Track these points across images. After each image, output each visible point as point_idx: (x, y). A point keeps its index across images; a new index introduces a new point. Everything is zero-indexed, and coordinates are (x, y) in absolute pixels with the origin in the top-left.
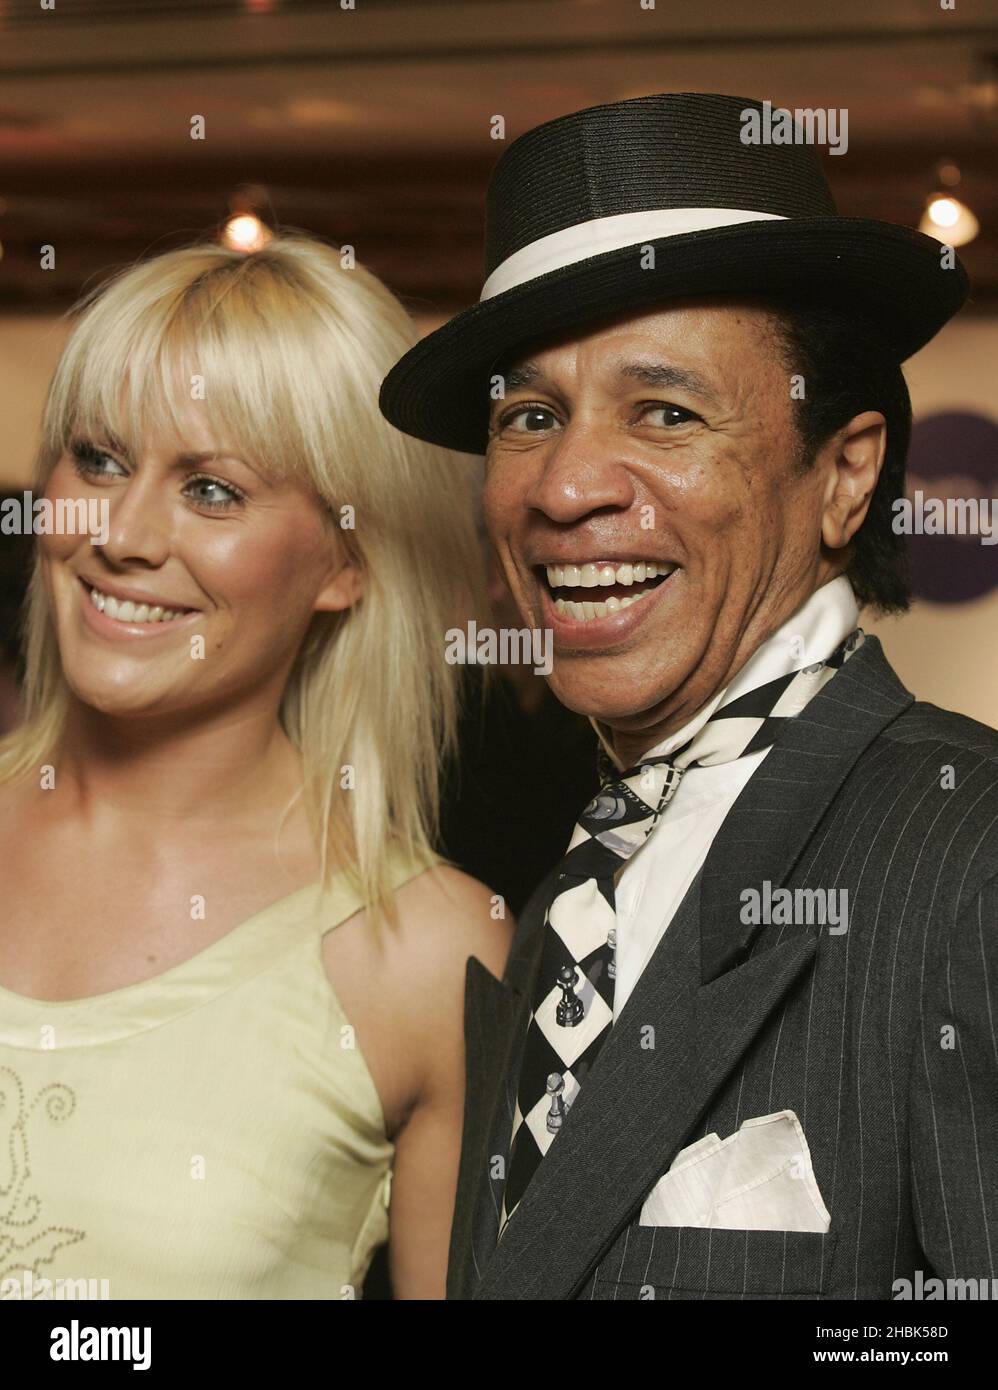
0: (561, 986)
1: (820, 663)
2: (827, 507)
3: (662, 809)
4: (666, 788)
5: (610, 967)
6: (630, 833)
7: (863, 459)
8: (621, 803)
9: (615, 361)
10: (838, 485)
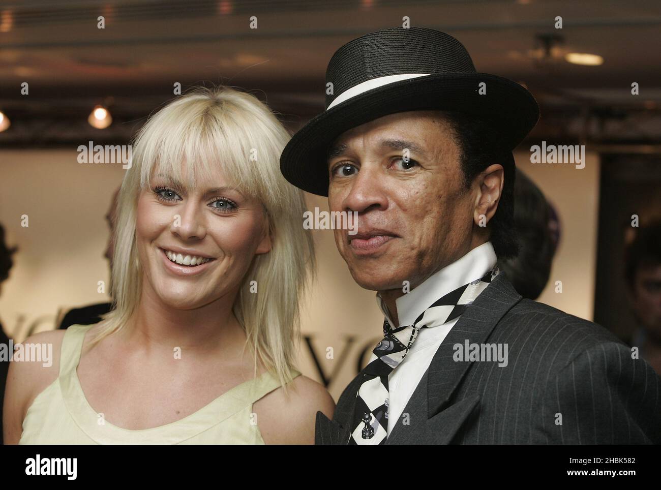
0: (364, 422)
1: (478, 280)
2: (476, 207)
3: (410, 347)
4: (412, 337)
5: (386, 414)
6: (396, 357)
7: (493, 185)
8: (392, 343)
9: (379, 139)
10: (481, 198)
